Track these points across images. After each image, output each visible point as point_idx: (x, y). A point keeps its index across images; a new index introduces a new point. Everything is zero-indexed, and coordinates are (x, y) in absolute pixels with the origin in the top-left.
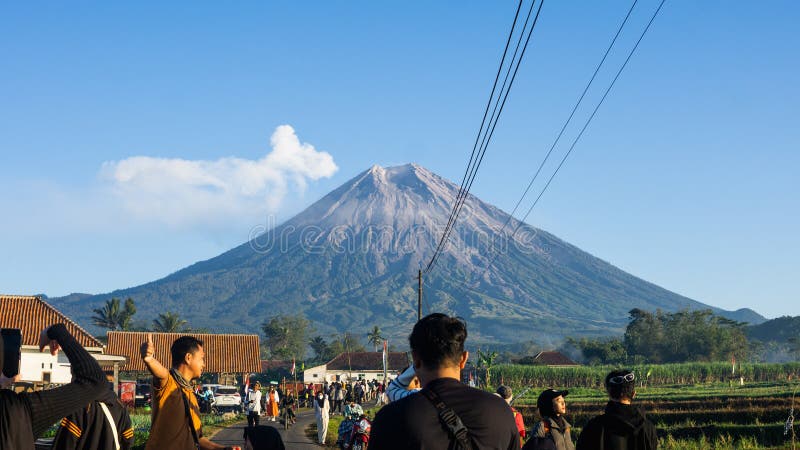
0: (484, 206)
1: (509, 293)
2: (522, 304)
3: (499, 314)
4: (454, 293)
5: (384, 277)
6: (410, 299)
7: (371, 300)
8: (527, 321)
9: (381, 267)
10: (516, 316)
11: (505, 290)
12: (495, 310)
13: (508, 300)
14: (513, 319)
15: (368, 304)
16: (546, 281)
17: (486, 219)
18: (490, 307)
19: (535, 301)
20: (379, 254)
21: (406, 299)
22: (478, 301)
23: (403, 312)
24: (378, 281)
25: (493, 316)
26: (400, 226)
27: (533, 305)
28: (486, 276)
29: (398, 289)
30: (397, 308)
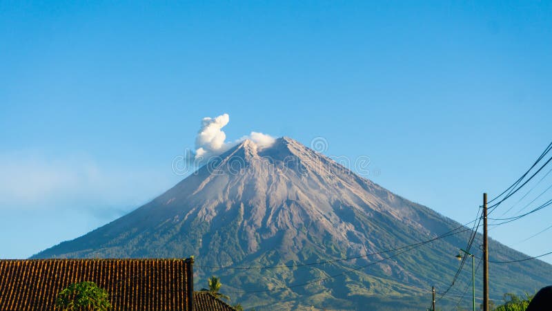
0: (360, 182)
1: (387, 269)
2: (400, 281)
3: (376, 291)
4: (329, 270)
5: (257, 255)
6: (284, 277)
7: (243, 279)
8: (406, 298)
9: (254, 245)
10: (395, 293)
11: (382, 266)
12: (372, 287)
13: (385, 277)
14: (393, 298)
15: (240, 283)
16: (425, 256)
17: (361, 194)
18: (367, 285)
19: (414, 278)
20: (251, 232)
21: (280, 277)
22: (355, 278)
23: (276, 291)
24: (250, 259)
25: (371, 293)
26: (273, 201)
27: (411, 282)
28: (363, 252)
29: (271, 267)
30: (271, 286)
